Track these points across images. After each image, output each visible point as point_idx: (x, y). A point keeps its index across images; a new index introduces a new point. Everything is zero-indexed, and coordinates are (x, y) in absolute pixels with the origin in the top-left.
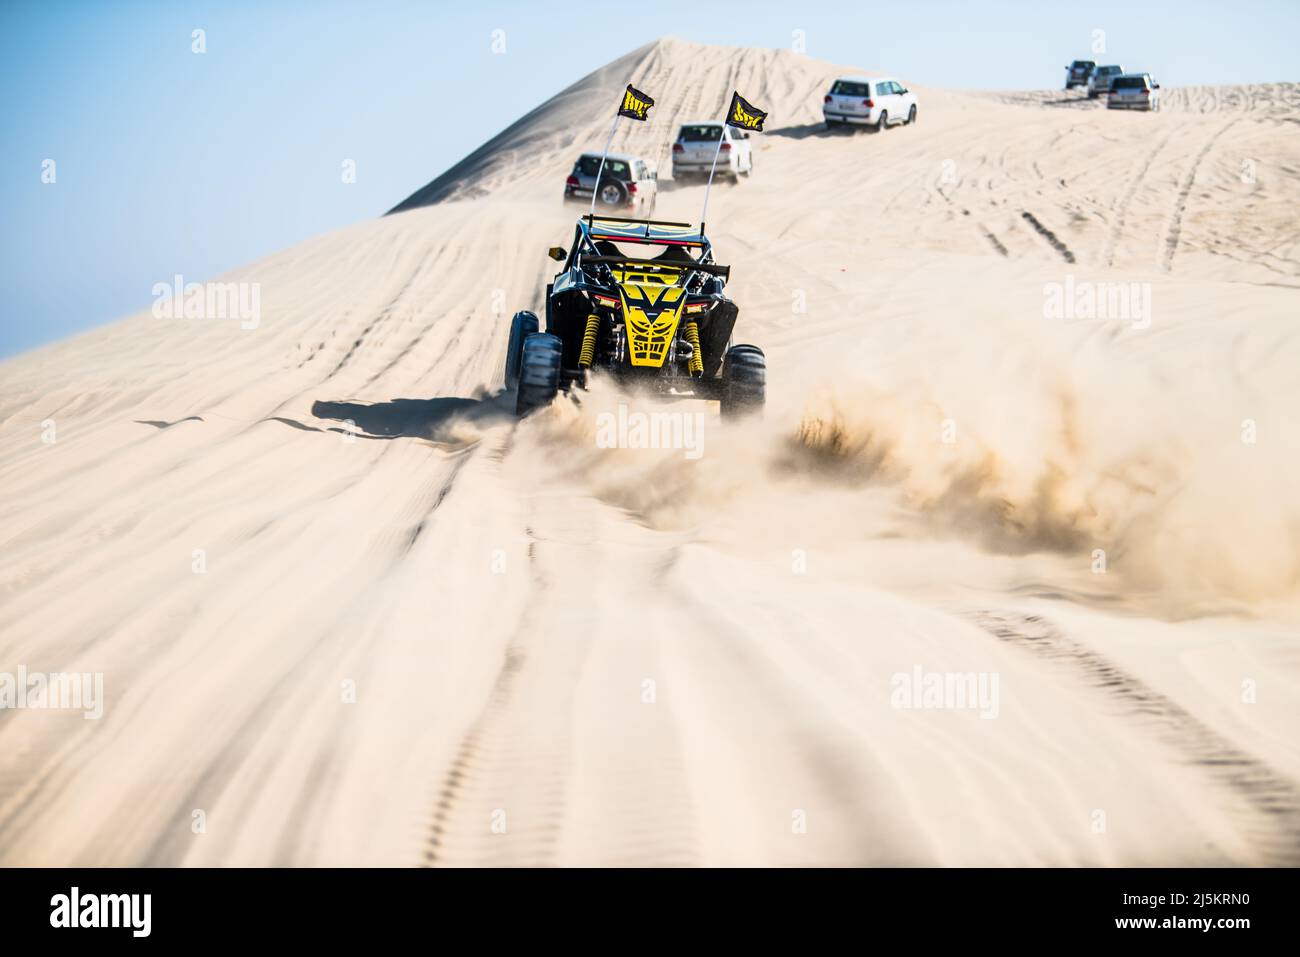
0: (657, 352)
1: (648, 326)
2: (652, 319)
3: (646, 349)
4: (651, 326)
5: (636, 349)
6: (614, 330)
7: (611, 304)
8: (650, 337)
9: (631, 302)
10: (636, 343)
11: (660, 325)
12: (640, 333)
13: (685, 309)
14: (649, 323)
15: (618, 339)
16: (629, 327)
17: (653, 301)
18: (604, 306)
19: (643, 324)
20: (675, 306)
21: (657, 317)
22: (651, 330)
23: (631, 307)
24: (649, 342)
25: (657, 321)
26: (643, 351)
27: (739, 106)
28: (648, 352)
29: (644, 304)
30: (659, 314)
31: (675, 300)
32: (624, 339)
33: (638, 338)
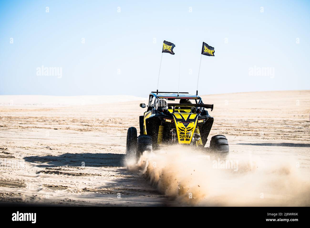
0: (188, 138)
1: (185, 129)
2: (186, 126)
3: (184, 137)
4: (186, 128)
5: (180, 137)
6: (171, 131)
7: (169, 121)
8: (185, 133)
9: (178, 120)
10: (180, 135)
11: (189, 128)
12: (182, 132)
13: (198, 121)
14: (185, 127)
15: (173, 134)
16: (178, 129)
17: (186, 119)
18: (167, 122)
19: (183, 128)
20: (194, 120)
21: (188, 125)
22: (186, 130)
23: (178, 122)
24: (185, 134)
25: (188, 126)
26: (183, 138)
27: (205, 47)
28: (185, 138)
29: (182, 120)
30: (189, 124)
31: (194, 118)
32: (175, 134)
33: (181, 133)
